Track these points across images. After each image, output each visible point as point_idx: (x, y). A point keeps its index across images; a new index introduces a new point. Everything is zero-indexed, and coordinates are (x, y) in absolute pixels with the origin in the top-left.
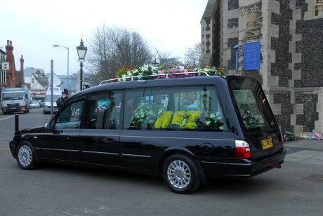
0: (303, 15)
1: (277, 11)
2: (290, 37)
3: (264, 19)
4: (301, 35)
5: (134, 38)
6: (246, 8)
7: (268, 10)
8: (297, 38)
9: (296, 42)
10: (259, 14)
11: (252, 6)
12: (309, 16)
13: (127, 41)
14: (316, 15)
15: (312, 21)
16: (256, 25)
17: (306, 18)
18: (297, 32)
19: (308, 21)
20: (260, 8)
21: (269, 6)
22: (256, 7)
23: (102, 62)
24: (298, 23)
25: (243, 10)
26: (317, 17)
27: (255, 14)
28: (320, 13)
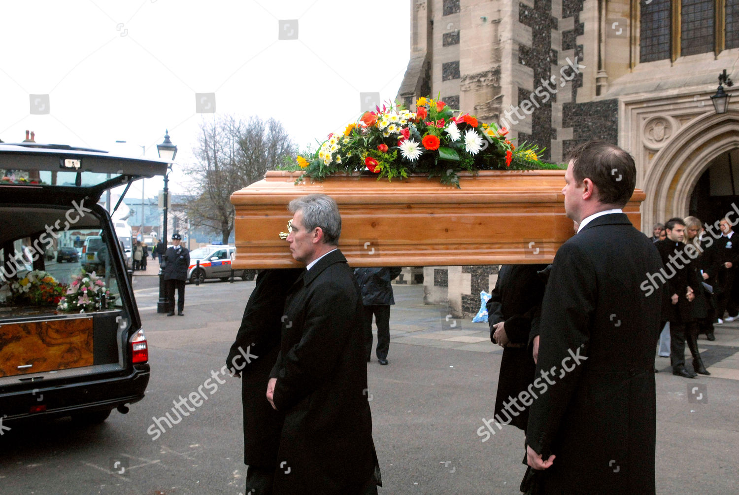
0: (575, 93)
1: (529, 85)
2: (552, 133)
3: (504, 99)
4: (572, 129)
5: (272, 129)
6: (472, 78)
7: (513, 83)
8: (565, 134)
9: (564, 142)
10: (496, 89)
11: (484, 75)
12: (586, 95)
13: (259, 136)
14: (598, 93)
15: (591, 104)
16: (490, 109)
17: (580, 100)
18: (565, 124)
19: (584, 104)
20: (498, 80)
21: (514, 76)
22: (490, 77)
23: (209, 173)
24: (566, 107)
25: (467, 81)
26: (596, 99)
27: (489, 90)
28: (603, 91)
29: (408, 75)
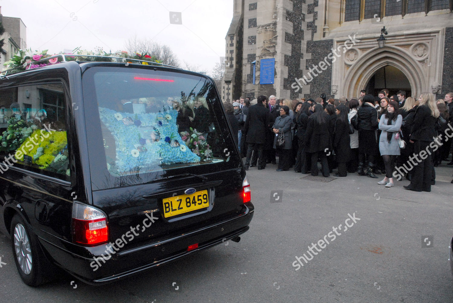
0: (313, 36)
1: (291, 31)
2: (301, 55)
3: (278, 38)
4: (311, 54)
5: (165, 52)
6: (263, 26)
7: (282, 30)
8: (307, 56)
9: (307, 60)
10: (275, 33)
11: (269, 25)
12: (318, 37)
13: (158, 55)
14: (324, 36)
15: (320, 42)
16: (271, 43)
17: (315, 39)
18: (307, 51)
19: (317, 42)
20: (275, 28)
21: (283, 26)
22: (271, 26)
24: (308, 43)
25: (260, 28)
26: (323, 39)
27: (271, 33)
28: (326, 35)
29: (232, 25)
